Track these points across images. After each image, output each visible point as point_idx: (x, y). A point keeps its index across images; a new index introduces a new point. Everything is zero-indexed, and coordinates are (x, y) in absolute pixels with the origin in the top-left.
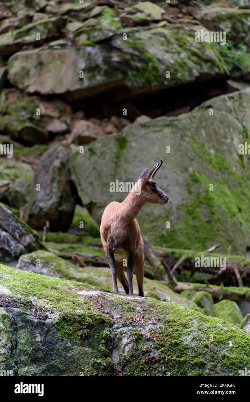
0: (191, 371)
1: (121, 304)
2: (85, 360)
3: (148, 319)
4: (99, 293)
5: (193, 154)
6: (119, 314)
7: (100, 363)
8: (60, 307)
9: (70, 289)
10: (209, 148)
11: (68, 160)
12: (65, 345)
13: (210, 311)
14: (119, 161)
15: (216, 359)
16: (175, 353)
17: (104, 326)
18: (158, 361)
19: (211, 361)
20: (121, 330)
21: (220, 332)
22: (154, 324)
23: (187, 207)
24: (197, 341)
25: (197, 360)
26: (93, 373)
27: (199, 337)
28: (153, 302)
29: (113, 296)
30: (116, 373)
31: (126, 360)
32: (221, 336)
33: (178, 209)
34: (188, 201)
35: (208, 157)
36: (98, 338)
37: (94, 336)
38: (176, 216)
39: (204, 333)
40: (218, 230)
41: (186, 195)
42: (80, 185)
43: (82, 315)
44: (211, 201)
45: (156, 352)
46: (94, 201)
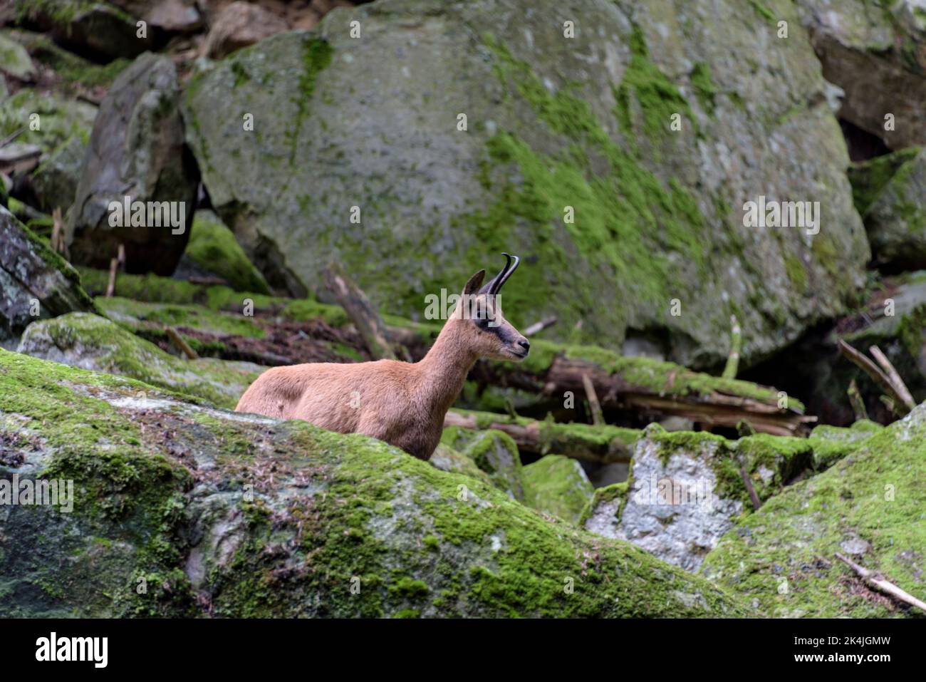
0: (390, 609)
1: (221, 434)
2: (115, 574)
3: (288, 473)
4: (165, 404)
5: (500, 89)
6: (213, 457)
7: (155, 581)
8: (58, 436)
9: (94, 392)
10: (541, 75)
11: (179, 93)
12: (65, 533)
13: (511, 480)
14: (310, 97)
15: (455, 581)
16: (350, 563)
17: (169, 489)
18: (305, 581)
19: (444, 586)
20: (214, 499)
21: (471, 513)
22: (300, 487)
23: (476, 220)
24: (410, 532)
25: (406, 581)
26: (135, 608)
27: (414, 524)
28: (304, 431)
29: (202, 414)
30: (194, 609)
31: (223, 577)
32: (472, 523)
33: (454, 226)
34: (480, 206)
35: (536, 98)
36: (152, 518)
37: (142, 513)
38: (449, 243)
39: (431, 513)
40: (554, 284)
41: (477, 190)
42: (206, 157)
43: (113, 457)
44: (540, 208)
45: (301, 558)
46: (241, 199)
